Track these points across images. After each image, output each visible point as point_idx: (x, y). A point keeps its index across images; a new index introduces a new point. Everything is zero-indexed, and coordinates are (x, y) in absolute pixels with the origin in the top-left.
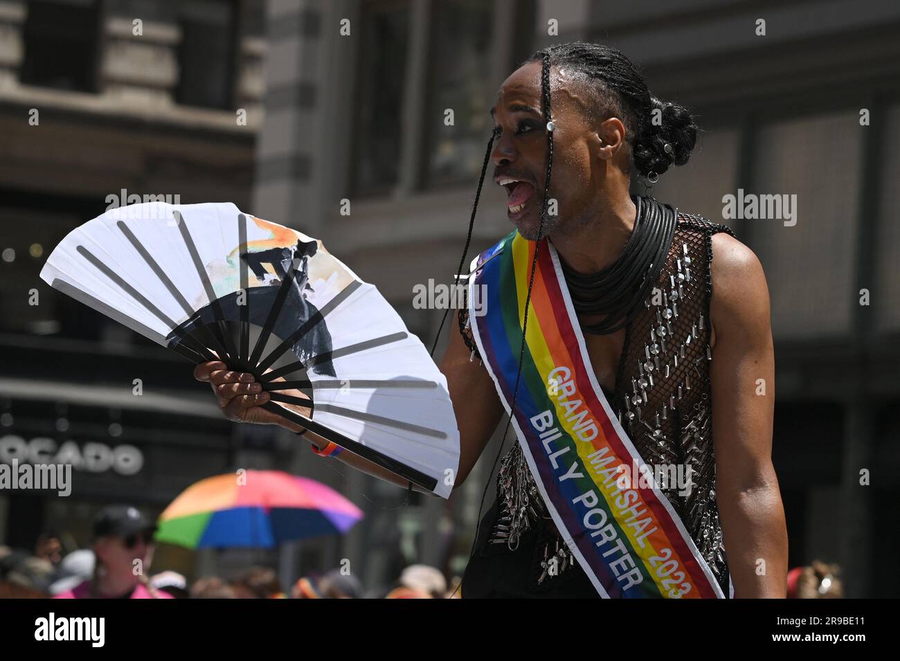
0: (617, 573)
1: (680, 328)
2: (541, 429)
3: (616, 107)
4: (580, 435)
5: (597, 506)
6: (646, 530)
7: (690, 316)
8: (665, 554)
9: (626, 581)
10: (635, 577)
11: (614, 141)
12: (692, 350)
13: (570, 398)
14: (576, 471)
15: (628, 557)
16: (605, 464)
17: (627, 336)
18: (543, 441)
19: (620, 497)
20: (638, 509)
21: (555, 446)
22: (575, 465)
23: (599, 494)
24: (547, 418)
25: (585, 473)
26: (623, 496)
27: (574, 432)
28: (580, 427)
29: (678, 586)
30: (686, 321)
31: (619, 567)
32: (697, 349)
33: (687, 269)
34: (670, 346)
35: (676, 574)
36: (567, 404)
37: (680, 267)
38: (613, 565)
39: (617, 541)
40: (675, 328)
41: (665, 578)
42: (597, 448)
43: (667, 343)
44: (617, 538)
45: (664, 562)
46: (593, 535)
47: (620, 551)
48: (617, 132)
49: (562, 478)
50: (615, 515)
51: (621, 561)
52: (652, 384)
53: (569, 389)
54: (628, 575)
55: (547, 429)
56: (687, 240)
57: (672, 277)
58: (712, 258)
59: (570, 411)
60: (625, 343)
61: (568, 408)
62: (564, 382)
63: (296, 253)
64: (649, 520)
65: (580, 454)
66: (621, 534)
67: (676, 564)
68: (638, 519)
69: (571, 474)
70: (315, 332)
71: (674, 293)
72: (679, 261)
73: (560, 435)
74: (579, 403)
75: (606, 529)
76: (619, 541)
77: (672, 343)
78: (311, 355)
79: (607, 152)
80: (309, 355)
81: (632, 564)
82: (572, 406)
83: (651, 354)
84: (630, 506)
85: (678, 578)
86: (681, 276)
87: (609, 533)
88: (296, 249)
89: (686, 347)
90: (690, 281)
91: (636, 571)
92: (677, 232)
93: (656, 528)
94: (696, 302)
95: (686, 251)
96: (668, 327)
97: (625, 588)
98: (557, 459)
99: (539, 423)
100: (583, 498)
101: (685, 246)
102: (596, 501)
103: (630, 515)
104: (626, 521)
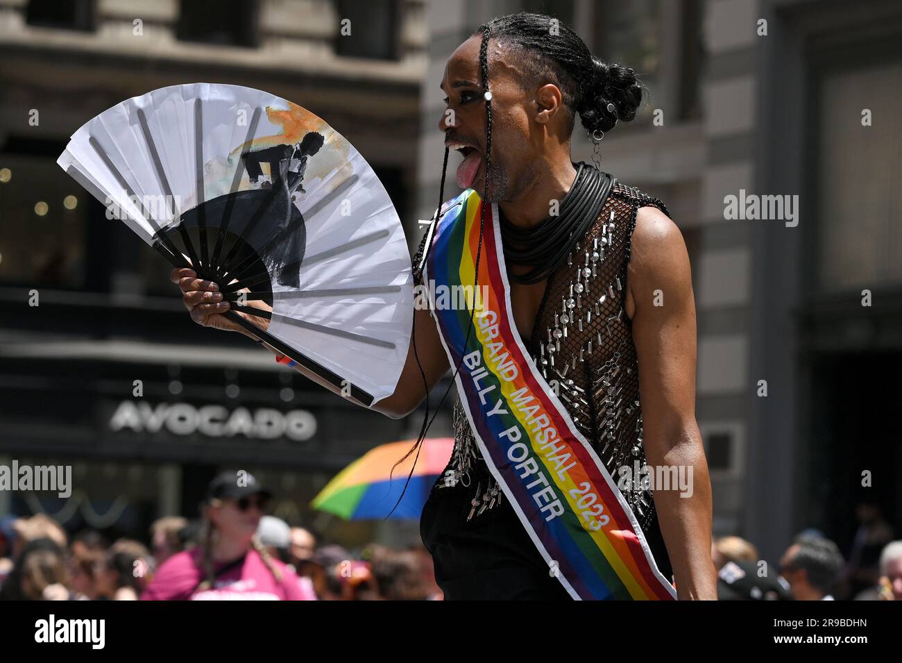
0: (540, 505)
1: (596, 286)
2: (472, 367)
3: (553, 75)
4: (504, 376)
5: (519, 441)
6: (565, 464)
7: (607, 278)
8: (584, 488)
9: (548, 513)
10: (557, 508)
11: (551, 106)
12: (606, 309)
13: (494, 340)
14: (501, 408)
15: (550, 489)
16: (526, 402)
17: (548, 288)
18: (474, 379)
19: (540, 433)
20: (558, 445)
21: (484, 384)
22: (500, 402)
23: (522, 430)
24: (476, 357)
25: (509, 410)
26: (543, 433)
27: (498, 372)
28: (503, 367)
29: (598, 518)
30: (603, 282)
31: (541, 498)
32: (611, 309)
33: (610, 235)
34: (585, 303)
35: (594, 507)
36: (492, 345)
37: (604, 231)
38: (536, 496)
39: (538, 474)
40: (592, 287)
41: (585, 510)
42: (518, 388)
43: (583, 299)
44: (538, 472)
45: (583, 495)
46: (517, 467)
47: (542, 483)
48: (554, 98)
49: (489, 414)
50: (536, 449)
51: (543, 493)
52: (566, 335)
53: (494, 331)
54: (549, 507)
55: (476, 368)
56: (615, 208)
57: (596, 240)
58: (634, 226)
59: (494, 352)
60: (545, 294)
61: (492, 349)
62: (490, 325)
63: (297, 151)
64: (568, 456)
65: (503, 393)
66: (542, 468)
67: (594, 497)
68: (558, 454)
69: (497, 410)
70: (290, 240)
71: (596, 255)
72: (605, 227)
73: (486, 374)
74: (501, 345)
75: (528, 462)
76: (541, 474)
77: (588, 300)
78: (279, 266)
79: (544, 115)
80: (276, 266)
81: (554, 497)
82: (496, 347)
83: (567, 308)
84: (549, 442)
85: (597, 510)
86: (604, 240)
87: (531, 466)
88: (299, 148)
89: (600, 305)
90: (612, 246)
91: (558, 503)
92: (609, 199)
93: (575, 463)
94: (614, 266)
95: (612, 217)
96: (586, 285)
97: (548, 519)
98: (485, 396)
99: (470, 361)
100: (508, 432)
101: (613, 213)
102: (519, 436)
103: (550, 450)
104: (547, 456)
